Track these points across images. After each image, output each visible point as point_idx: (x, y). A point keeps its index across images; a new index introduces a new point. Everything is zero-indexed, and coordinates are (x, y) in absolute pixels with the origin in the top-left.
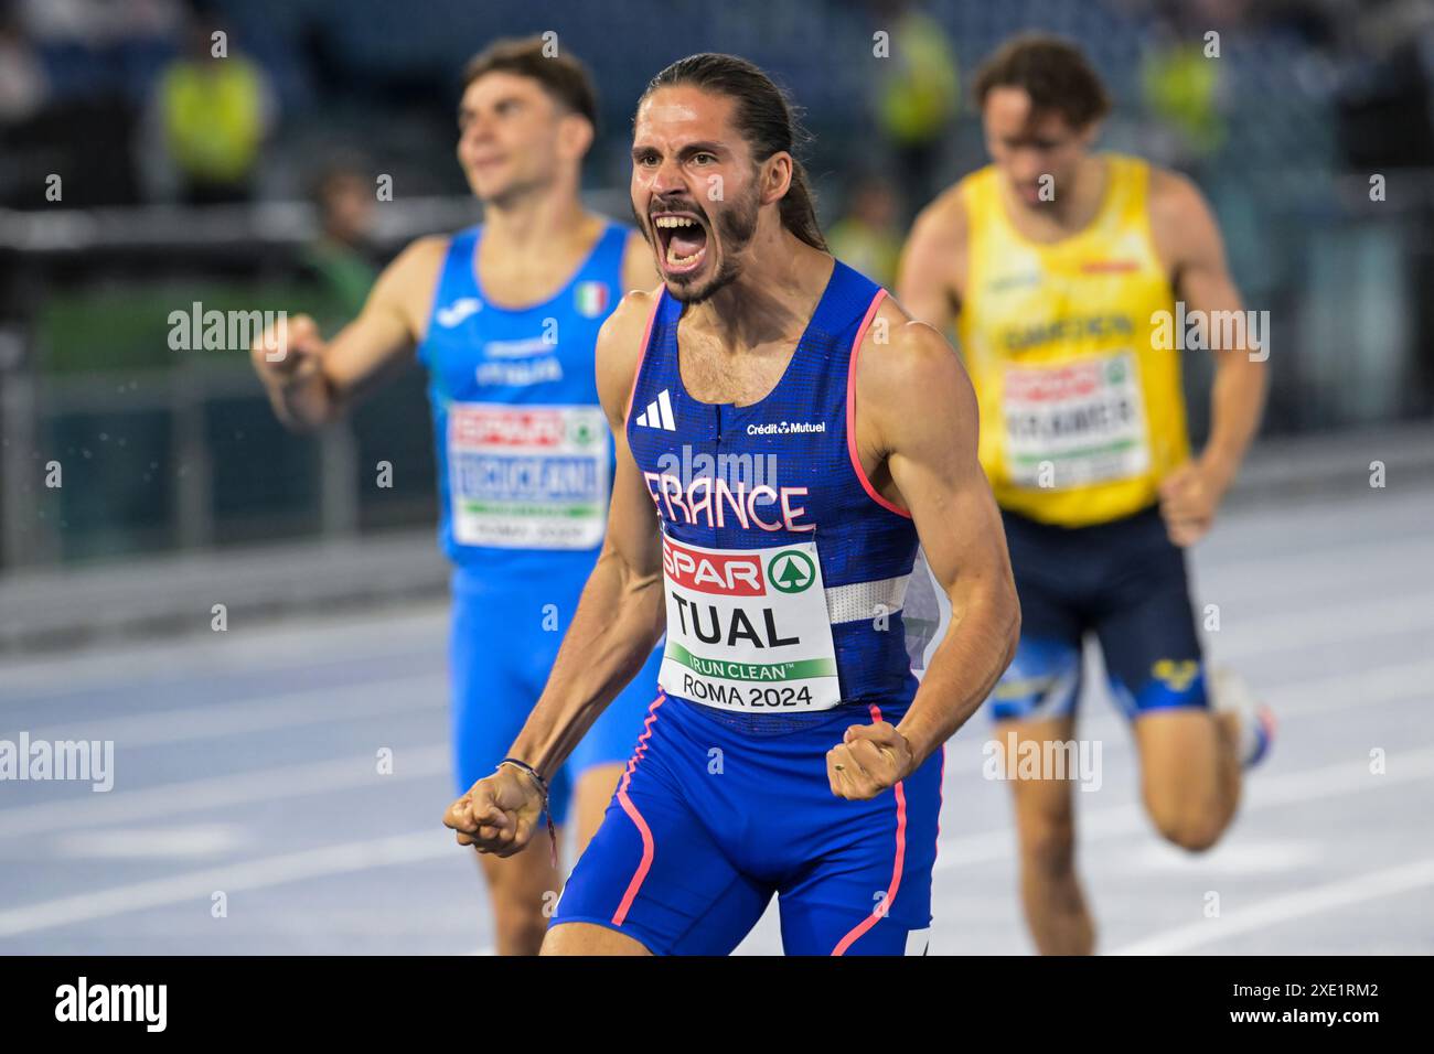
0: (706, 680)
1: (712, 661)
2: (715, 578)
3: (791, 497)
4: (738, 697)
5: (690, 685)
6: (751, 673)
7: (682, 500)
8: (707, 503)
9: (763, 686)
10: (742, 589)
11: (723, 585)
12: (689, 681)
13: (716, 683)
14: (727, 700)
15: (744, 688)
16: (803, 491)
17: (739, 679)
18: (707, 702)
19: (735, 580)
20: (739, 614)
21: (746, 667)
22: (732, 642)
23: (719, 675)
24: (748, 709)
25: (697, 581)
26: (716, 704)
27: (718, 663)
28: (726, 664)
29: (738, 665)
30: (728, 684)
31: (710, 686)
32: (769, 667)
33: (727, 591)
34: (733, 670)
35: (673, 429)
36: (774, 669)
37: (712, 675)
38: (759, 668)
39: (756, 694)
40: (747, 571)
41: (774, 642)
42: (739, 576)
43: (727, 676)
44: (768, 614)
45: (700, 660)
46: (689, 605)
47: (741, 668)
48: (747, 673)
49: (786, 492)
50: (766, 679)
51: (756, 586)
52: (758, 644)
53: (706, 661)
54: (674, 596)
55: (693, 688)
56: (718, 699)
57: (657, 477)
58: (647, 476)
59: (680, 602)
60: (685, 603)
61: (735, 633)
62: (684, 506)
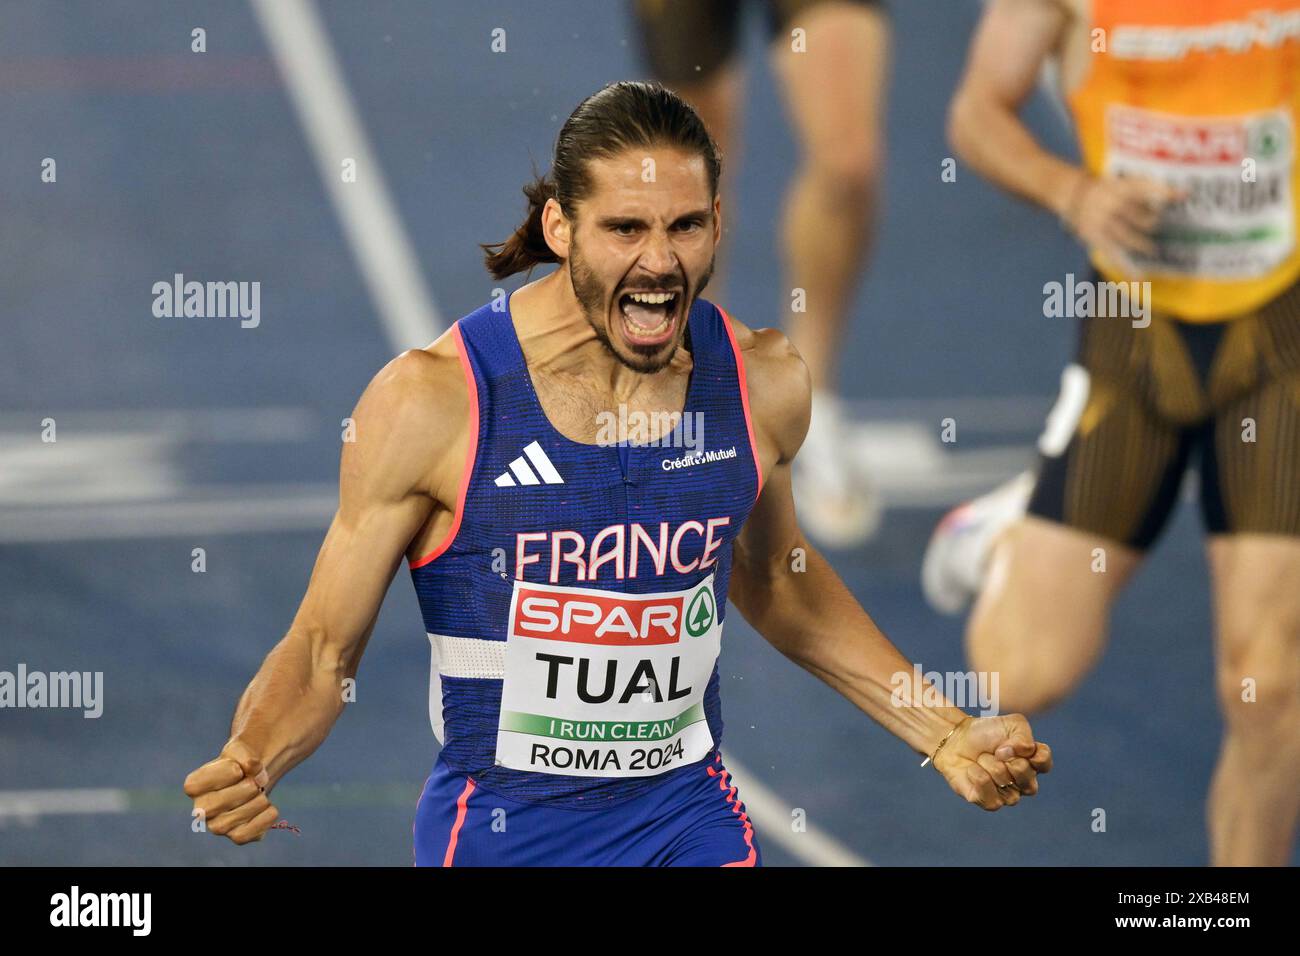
0: (574, 746)
1: (591, 723)
2: (628, 627)
3: (716, 529)
4: (616, 761)
5: (543, 756)
6: (640, 731)
7: (581, 556)
8: (618, 552)
9: (647, 747)
10: (658, 636)
11: (634, 634)
12: (541, 751)
13: (588, 748)
14: (600, 765)
15: (625, 750)
16: (725, 521)
17: (624, 739)
18: (571, 771)
19: (651, 626)
20: (645, 667)
21: (635, 726)
22: (625, 699)
23: (597, 739)
24: (625, 772)
25: (599, 633)
26: (582, 772)
27: (599, 724)
28: (609, 725)
29: (626, 724)
30: (604, 748)
31: (580, 753)
32: (661, 724)
33: (639, 641)
34: (618, 731)
35: (560, 481)
36: (666, 725)
37: (588, 739)
38: (651, 724)
39: (639, 755)
40: (667, 615)
41: (674, 694)
42: (656, 623)
43: (608, 738)
44: (676, 662)
45: (575, 724)
46: (576, 663)
47: (629, 726)
48: (634, 731)
49: (712, 523)
50: (656, 738)
51: (671, 632)
52: (658, 698)
53: (583, 725)
54: (540, 657)
55: (549, 757)
56: (587, 766)
57: (542, 537)
58: (522, 538)
59: (555, 662)
60: (569, 661)
61: (633, 688)
62: (581, 562)
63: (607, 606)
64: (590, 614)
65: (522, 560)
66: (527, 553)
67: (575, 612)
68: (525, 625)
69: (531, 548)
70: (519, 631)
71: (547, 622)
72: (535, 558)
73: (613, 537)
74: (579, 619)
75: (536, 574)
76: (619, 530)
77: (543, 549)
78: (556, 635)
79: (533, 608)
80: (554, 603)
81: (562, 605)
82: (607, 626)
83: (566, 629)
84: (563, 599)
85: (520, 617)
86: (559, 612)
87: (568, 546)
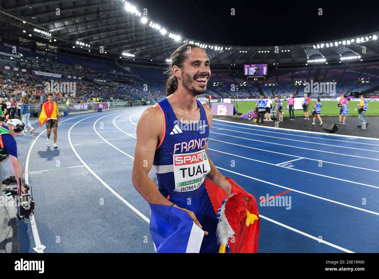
2: (196, 159)
4: (195, 187)
6: (199, 180)
11: (197, 161)
12: (183, 189)
13: (191, 185)
14: (193, 188)
15: (196, 184)
18: (188, 190)
20: (199, 167)
22: (196, 174)
23: (192, 183)
25: (191, 162)
27: (193, 180)
29: (197, 179)
31: (190, 187)
34: (196, 181)
38: (201, 178)
39: (198, 185)
40: (200, 156)
41: (204, 172)
42: (199, 158)
43: (194, 183)
45: (189, 181)
46: (188, 169)
49: (206, 139)
51: (202, 159)
52: (201, 173)
53: (190, 181)
54: (181, 169)
55: (184, 189)
56: (191, 189)
57: (179, 144)
58: (176, 145)
59: (183, 170)
60: (186, 169)
61: (198, 172)
62: (187, 148)
63: (192, 156)
64: (189, 158)
65: (175, 149)
66: (177, 148)
67: (186, 158)
68: (177, 163)
69: (177, 147)
70: (176, 165)
71: (181, 162)
72: (178, 149)
73: (192, 142)
74: (187, 160)
75: (178, 152)
76: (193, 141)
77: (179, 147)
78: (183, 164)
79: (178, 159)
80: (182, 158)
81: (183, 157)
82: (193, 160)
83: (185, 163)
84: (183, 156)
85: (176, 162)
86: (183, 159)
87: (184, 145)
